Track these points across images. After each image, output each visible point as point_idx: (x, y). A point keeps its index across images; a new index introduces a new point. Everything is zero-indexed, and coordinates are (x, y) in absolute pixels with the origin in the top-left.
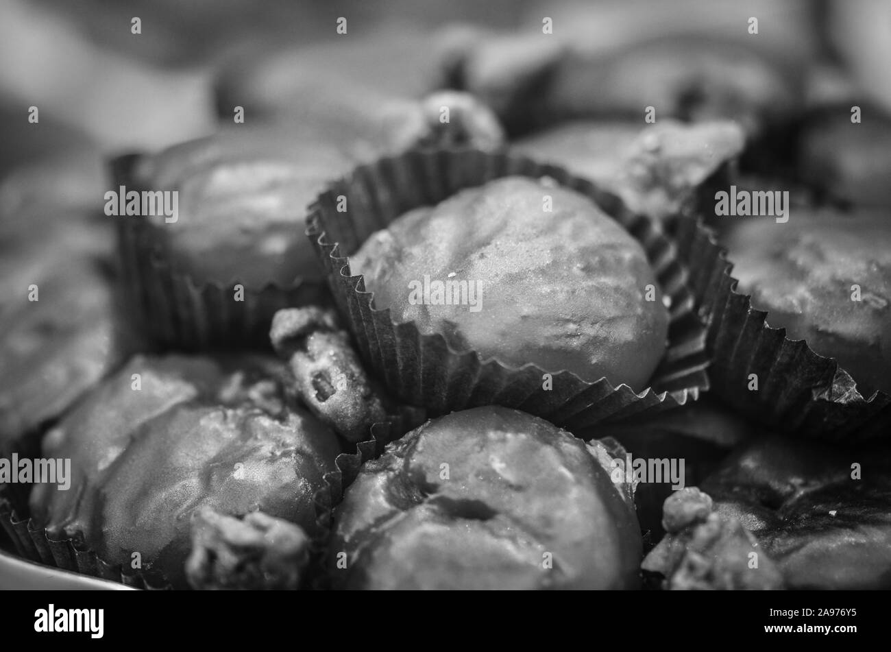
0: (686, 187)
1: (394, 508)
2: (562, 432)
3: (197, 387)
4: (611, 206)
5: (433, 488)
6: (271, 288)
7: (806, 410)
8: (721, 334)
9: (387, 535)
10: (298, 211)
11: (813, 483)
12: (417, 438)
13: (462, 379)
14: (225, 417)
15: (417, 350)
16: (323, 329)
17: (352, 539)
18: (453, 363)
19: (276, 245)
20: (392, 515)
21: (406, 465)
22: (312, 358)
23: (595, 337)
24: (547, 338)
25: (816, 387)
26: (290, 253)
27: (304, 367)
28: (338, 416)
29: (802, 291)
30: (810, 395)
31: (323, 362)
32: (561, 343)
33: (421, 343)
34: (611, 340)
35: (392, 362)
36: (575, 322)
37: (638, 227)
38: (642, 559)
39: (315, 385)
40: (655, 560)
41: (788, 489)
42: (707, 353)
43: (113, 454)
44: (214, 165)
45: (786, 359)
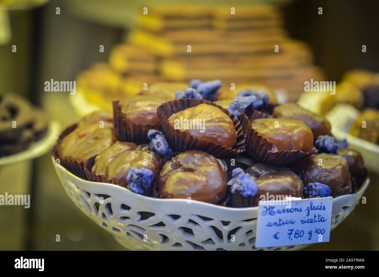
0: (243, 108)
1: (173, 169)
2: (211, 155)
3: (130, 147)
4: (226, 112)
5: (182, 165)
6: (148, 125)
7: (266, 155)
8: (248, 138)
9: (171, 174)
10: (155, 110)
11: (267, 172)
12: (179, 156)
13: (189, 143)
14: (137, 152)
15: (180, 136)
16: (160, 134)
17: (163, 176)
18: (187, 139)
19: (150, 118)
20: (172, 171)
21: (176, 161)
22: (156, 139)
23: (219, 135)
24: (209, 135)
25: (268, 150)
26: (153, 120)
27: (154, 141)
28: (162, 151)
29: (267, 130)
30: (267, 152)
31: (159, 140)
32: (212, 136)
33: (181, 134)
34: (223, 136)
35: (174, 140)
36: (215, 132)
37: (232, 117)
38: (227, 183)
39: (157, 145)
40: (230, 183)
41: (262, 173)
42: (245, 143)
43: (111, 160)
44: (137, 101)
45: (262, 143)
